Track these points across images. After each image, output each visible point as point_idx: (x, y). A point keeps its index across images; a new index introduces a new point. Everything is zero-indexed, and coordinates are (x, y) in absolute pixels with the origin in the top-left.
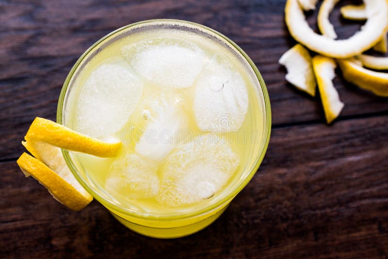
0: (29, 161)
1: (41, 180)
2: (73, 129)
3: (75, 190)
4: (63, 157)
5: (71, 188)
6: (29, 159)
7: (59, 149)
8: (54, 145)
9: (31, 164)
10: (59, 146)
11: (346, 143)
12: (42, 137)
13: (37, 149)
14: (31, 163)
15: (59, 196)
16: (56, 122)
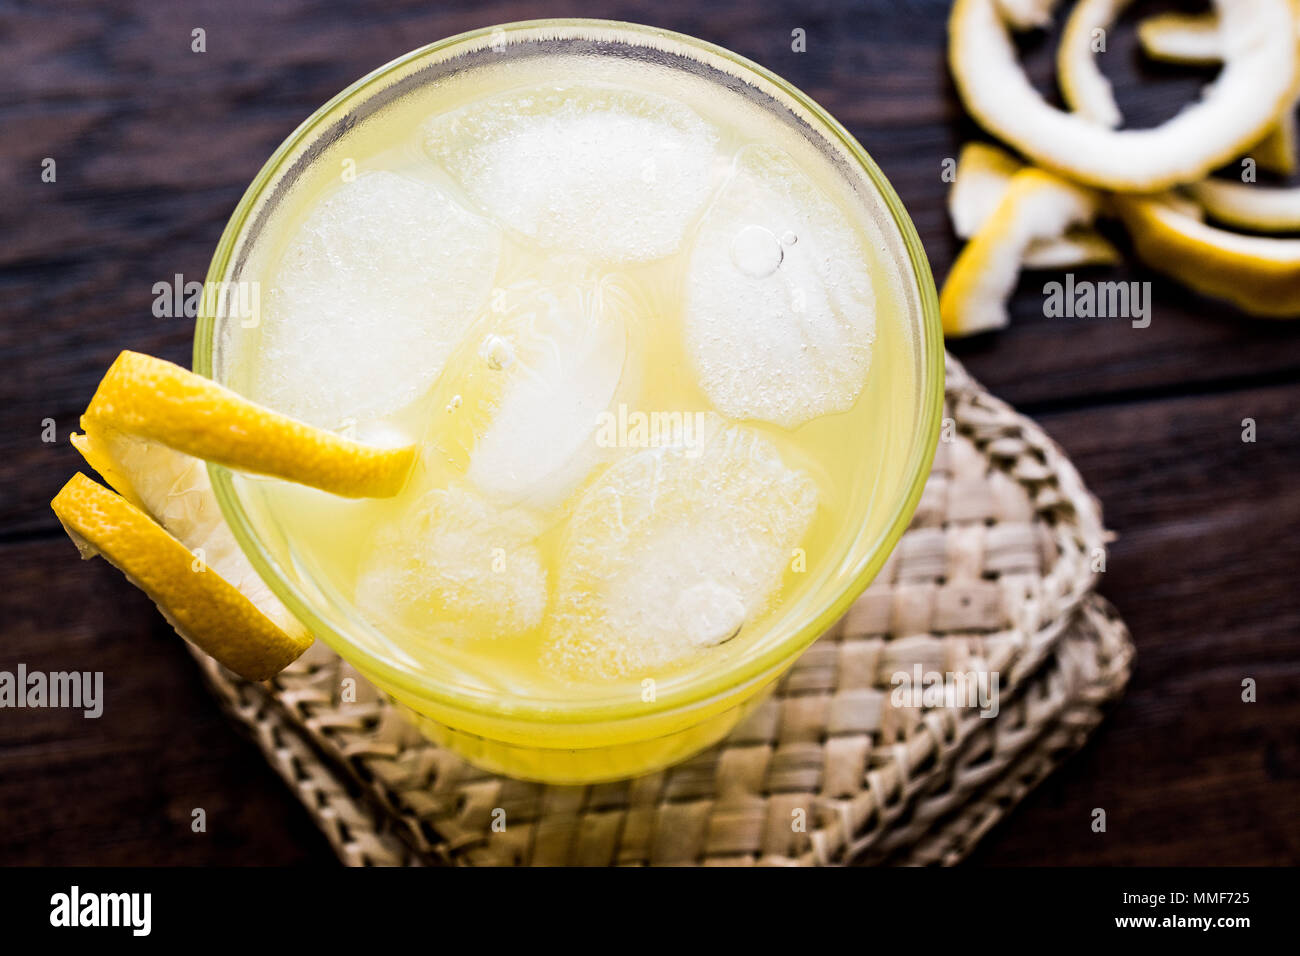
0: (92, 501)
1: (134, 570)
2: (249, 396)
3: (251, 609)
4: (213, 492)
5: (237, 601)
6: (94, 496)
7: (201, 464)
8: (182, 447)
9: (102, 513)
10: (199, 454)
11: (1156, 478)
12: (141, 420)
13: (124, 462)
14: (100, 508)
15: (194, 626)
16: (189, 367)
